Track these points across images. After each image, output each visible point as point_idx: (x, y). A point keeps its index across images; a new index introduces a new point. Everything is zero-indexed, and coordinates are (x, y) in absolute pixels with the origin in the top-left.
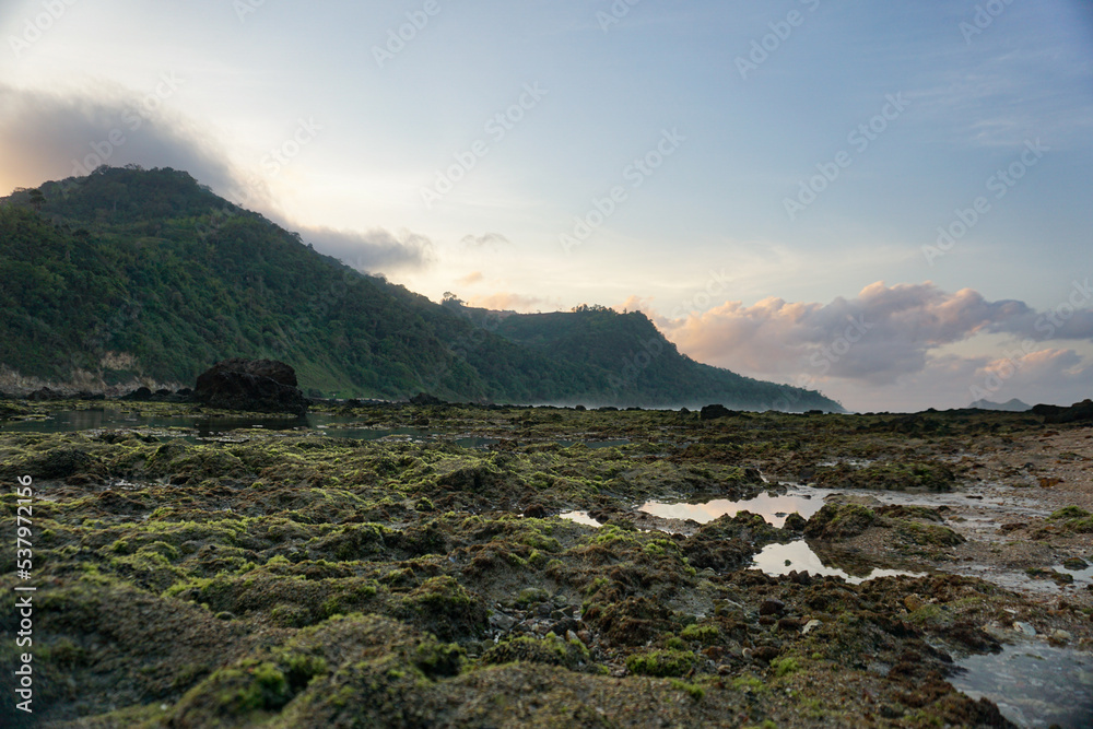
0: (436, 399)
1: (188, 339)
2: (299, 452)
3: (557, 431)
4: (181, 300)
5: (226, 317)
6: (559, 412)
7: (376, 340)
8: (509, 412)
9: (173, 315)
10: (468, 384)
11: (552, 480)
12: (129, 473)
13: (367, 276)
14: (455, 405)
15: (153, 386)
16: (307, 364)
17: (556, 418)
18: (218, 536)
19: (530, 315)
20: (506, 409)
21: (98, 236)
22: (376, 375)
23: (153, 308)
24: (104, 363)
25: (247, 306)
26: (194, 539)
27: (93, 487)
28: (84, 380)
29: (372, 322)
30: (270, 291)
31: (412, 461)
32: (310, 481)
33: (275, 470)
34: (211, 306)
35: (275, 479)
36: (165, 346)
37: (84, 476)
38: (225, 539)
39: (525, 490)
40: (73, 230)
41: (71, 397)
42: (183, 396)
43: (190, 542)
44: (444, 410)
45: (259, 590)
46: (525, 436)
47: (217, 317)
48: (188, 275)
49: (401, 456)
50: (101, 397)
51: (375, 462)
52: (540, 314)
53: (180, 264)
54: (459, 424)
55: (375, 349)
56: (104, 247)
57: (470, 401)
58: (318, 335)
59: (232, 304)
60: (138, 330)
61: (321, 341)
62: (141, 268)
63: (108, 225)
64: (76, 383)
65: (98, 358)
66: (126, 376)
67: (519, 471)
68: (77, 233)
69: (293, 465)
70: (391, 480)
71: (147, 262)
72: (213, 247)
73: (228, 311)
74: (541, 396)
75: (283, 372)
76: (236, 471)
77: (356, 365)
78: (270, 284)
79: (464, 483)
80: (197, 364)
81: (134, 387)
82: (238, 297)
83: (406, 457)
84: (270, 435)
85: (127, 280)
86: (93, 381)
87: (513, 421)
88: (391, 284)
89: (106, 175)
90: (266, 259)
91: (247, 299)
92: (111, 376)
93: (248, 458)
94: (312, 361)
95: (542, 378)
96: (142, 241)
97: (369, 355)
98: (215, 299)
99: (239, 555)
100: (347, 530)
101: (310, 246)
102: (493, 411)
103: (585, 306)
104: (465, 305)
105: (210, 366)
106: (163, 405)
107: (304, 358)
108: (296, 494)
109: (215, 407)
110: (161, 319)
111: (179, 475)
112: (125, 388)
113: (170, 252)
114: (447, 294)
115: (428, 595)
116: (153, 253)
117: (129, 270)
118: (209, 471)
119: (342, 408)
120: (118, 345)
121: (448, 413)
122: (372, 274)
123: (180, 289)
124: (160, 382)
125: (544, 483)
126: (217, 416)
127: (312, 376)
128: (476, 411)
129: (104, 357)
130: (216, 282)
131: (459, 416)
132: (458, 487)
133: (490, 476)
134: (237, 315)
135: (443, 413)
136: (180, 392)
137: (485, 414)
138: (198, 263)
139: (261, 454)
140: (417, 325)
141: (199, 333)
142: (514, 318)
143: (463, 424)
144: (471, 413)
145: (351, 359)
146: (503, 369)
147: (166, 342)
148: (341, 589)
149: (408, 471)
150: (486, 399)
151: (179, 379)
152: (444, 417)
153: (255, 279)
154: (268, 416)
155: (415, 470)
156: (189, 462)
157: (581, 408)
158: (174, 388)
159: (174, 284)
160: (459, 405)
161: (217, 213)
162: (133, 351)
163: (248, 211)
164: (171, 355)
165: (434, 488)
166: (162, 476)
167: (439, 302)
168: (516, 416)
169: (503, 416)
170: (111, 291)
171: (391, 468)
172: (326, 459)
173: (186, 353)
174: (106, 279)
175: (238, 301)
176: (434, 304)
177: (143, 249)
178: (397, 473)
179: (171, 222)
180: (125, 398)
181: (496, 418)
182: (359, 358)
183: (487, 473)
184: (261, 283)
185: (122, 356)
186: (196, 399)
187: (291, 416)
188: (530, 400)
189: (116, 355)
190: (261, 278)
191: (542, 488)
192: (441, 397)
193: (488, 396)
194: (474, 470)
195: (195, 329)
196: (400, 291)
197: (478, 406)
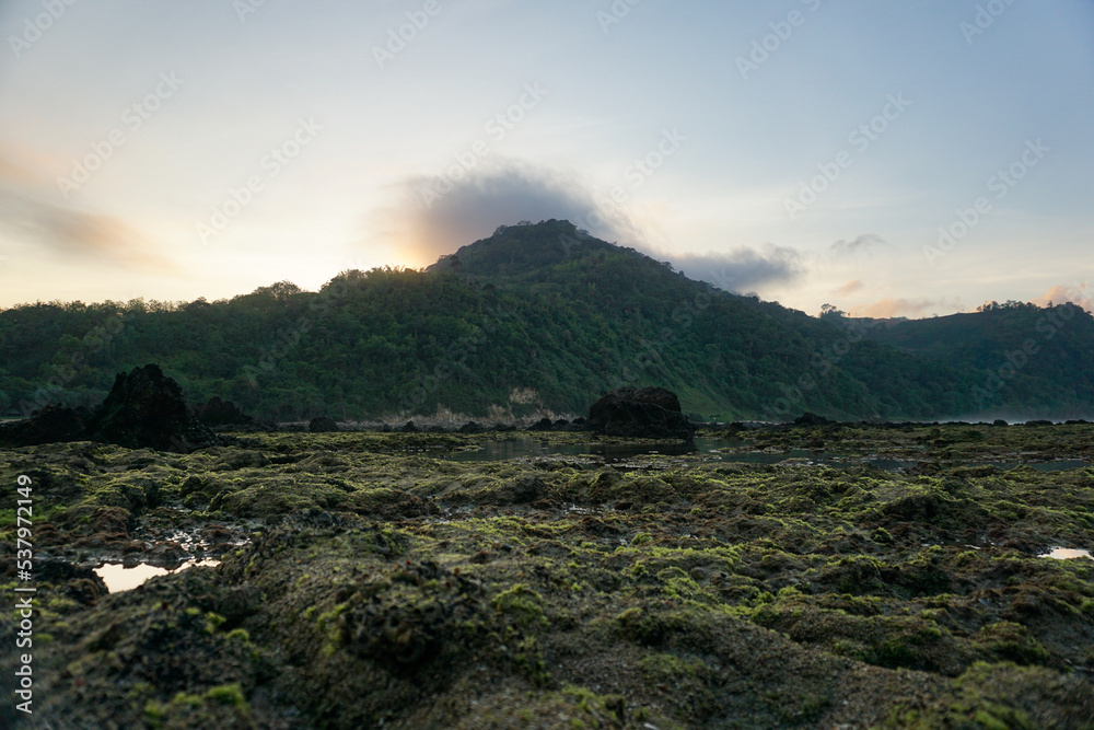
0: (823, 419)
1: (578, 372)
2: (721, 478)
3: (982, 450)
4: (570, 338)
5: (609, 350)
6: (976, 429)
7: (753, 361)
8: (912, 431)
9: (565, 352)
10: (856, 401)
11: (1022, 510)
12: (577, 498)
13: (739, 296)
14: (845, 424)
15: (552, 417)
16: (687, 389)
17: (974, 435)
18: (719, 563)
19: (924, 320)
20: (908, 427)
21: (501, 288)
22: (755, 397)
23: (548, 346)
24: (512, 398)
25: (627, 337)
26: (699, 565)
27: (554, 511)
28: (497, 414)
29: (748, 342)
30: (648, 321)
31: (847, 487)
32: (745, 508)
33: (707, 497)
34: (595, 340)
35: (710, 506)
36: (560, 380)
37: (546, 501)
38: (726, 566)
39: (990, 521)
40: (483, 285)
41: (492, 429)
42: (578, 425)
43: (698, 568)
44: (836, 430)
45: (811, 622)
46: (944, 458)
47: (601, 350)
48: (575, 314)
49: (833, 482)
50: (513, 428)
51: (808, 489)
52: (937, 318)
53: (567, 305)
54: (859, 445)
55: (752, 370)
56: (507, 297)
57: (861, 420)
58: (695, 360)
59: (614, 337)
60: (537, 368)
61: (698, 365)
62: (535, 312)
63: (508, 277)
64: (492, 417)
65: (507, 394)
66: (529, 409)
67: (976, 499)
68: (485, 288)
69: (725, 492)
70: (829, 508)
71: (540, 305)
72: (594, 285)
73: (610, 344)
74: (945, 411)
75: (666, 398)
76: (670, 497)
77: (735, 387)
78: (646, 315)
79: (915, 512)
80: (586, 395)
81: (537, 418)
82: (619, 329)
83: (840, 483)
84: (669, 461)
85: (525, 324)
86: (505, 414)
87: (920, 440)
88: (765, 303)
89: (505, 233)
90: (641, 292)
91: (627, 331)
92: (519, 410)
93: (677, 484)
94: (691, 385)
95: (945, 390)
96: (535, 288)
97: (747, 376)
98: (598, 333)
99: (749, 584)
100: (844, 563)
101: (682, 273)
102: (893, 430)
103: (995, 303)
104: (846, 316)
105: (599, 397)
106: (563, 434)
107: (683, 384)
108: (753, 523)
109: (610, 435)
110: (554, 355)
111: (622, 501)
112: (529, 420)
113: (559, 295)
114: (825, 306)
115: (1002, 643)
116: (544, 297)
117: (526, 314)
118: (646, 497)
119: (727, 432)
120: (523, 383)
121: (840, 433)
122: (744, 295)
123: (568, 327)
124: (557, 414)
125: (1013, 514)
126: (613, 443)
127: (694, 401)
128: (872, 431)
129: (512, 393)
130: (598, 317)
131: (855, 436)
132: (908, 517)
133: (944, 505)
134: (619, 347)
135: (835, 434)
136: (575, 421)
137: (884, 433)
138: (582, 302)
139: (689, 481)
140: (796, 342)
141: (587, 365)
142: (904, 325)
143: (864, 445)
144: (866, 433)
145: (729, 381)
146: (896, 383)
147: (560, 377)
148: (900, 629)
149: (846, 499)
150: (878, 416)
151: (573, 409)
152: (836, 439)
153: (633, 312)
154: (659, 442)
155: (854, 497)
156: (627, 489)
157: (1002, 423)
158: (569, 418)
159: (564, 323)
160: (850, 425)
161: (596, 254)
162: (535, 386)
163: (622, 247)
164: (565, 387)
165: (881, 517)
166: (605, 502)
167: (817, 316)
168: (923, 435)
169: (906, 435)
170: (514, 334)
171: (825, 495)
172: (750, 485)
173: (577, 385)
174: (509, 325)
175: (618, 334)
176: (811, 318)
177: (537, 294)
178: (832, 500)
179: (557, 267)
180: (532, 429)
181: (899, 438)
182: (737, 381)
183: (940, 501)
184: (638, 314)
185: (526, 391)
186: (590, 427)
187: (680, 441)
188: (932, 416)
189: (521, 391)
190: (637, 309)
191: (1011, 519)
192: (827, 416)
193: (881, 413)
194: (924, 498)
195: (583, 362)
196: (775, 307)
197: (872, 425)
